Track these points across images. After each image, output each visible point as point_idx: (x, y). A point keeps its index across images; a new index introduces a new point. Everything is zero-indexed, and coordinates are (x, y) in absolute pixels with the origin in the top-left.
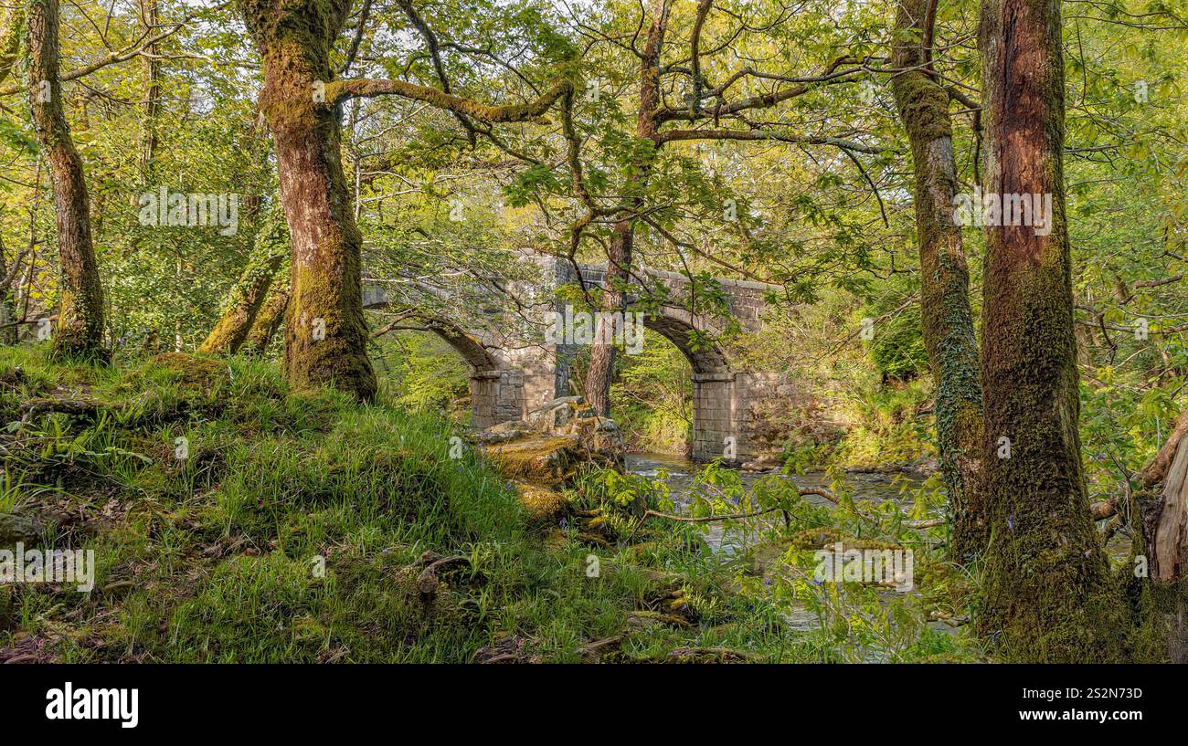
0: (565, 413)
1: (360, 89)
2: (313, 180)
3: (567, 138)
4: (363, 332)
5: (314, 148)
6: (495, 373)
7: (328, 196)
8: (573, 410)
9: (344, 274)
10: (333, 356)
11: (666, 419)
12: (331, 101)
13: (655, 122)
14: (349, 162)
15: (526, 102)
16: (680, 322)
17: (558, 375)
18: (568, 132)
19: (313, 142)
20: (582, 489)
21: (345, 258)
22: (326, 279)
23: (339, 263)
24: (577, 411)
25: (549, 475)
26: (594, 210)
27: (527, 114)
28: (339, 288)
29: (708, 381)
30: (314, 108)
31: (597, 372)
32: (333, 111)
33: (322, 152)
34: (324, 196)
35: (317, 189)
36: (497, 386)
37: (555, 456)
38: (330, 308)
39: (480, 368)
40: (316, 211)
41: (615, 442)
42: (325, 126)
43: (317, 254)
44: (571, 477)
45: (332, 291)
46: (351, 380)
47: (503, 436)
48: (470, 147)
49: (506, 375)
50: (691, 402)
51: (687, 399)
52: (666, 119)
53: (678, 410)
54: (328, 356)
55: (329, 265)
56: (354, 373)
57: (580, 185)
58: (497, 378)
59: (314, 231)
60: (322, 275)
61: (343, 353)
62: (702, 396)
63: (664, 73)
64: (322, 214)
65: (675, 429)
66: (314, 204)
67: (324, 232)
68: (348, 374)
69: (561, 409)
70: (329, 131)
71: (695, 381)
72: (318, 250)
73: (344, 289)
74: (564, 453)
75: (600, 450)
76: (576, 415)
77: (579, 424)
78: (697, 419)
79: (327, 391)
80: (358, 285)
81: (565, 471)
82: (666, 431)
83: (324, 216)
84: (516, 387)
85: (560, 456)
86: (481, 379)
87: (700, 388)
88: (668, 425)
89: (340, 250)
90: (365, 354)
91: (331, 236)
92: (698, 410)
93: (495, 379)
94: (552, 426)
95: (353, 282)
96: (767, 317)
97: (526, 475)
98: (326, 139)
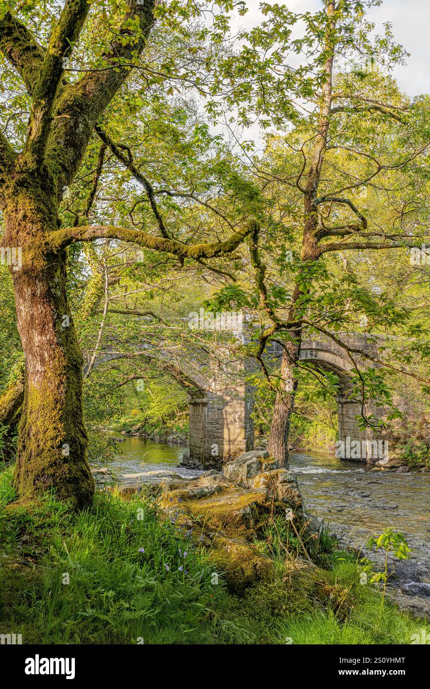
0: (254, 466)
1: (81, 234)
2: (42, 312)
3: (255, 267)
4: (82, 440)
5: (43, 285)
6: (205, 400)
7: (54, 325)
8: (261, 463)
9: (66, 392)
10: (56, 465)
11: (320, 427)
12: (57, 246)
13: (316, 239)
14: (98, 273)
15: (220, 241)
16: (327, 363)
17: (246, 402)
18: (256, 262)
19: (42, 280)
20: (270, 537)
21: (68, 378)
22: (51, 397)
23: (62, 383)
24: (264, 464)
25: (243, 527)
26: (278, 324)
27: (220, 251)
28: (63, 404)
29: (349, 402)
30: (43, 252)
31: (278, 429)
32: (59, 254)
33: (49, 288)
34: (51, 325)
35: (45, 320)
36: (206, 409)
37: (248, 510)
38: (54, 422)
39: (194, 396)
40: (44, 338)
41: (295, 492)
42: (53, 266)
43: (44, 376)
44: (261, 527)
45: (56, 408)
46: (70, 487)
47: (206, 490)
48: (180, 265)
49: (211, 402)
50: (336, 416)
51: (334, 413)
52: (324, 236)
53: (328, 422)
54: (51, 466)
55: (53, 385)
56: (74, 480)
57: (266, 304)
58: (206, 404)
59: (42, 356)
60: (48, 393)
61: (64, 463)
62: (344, 413)
63: (321, 202)
64: (49, 341)
65: (326, 434)
66: (42, 333)
67: (50, 356)
68: (69, 481)
69: (251, 464)
70: (56, 271)
71: (339, 402)
72: (45, 372)
73: (67, 405)
74: (255, 507)
75: (283, 499)
76: (263, 467)
77: (266, 477)
78: (342, 429)
79: (49, 500)
80: (79, 400)
81: (257, 522)
82: (320, 436)
83: (50, 343)
84: (218, 410)
85: (252, 509)
86: (195, 404)
87: (342, 407)
88: (321, 431)
89: (64, 372)
90: (84, 461)
91: (56, 359)
92: (342, 422)
93: (204, 404)
94: (244, 478)
95: (75, 398)
96: (388, 358)
97: (225, 527)
98: (53, 277)
